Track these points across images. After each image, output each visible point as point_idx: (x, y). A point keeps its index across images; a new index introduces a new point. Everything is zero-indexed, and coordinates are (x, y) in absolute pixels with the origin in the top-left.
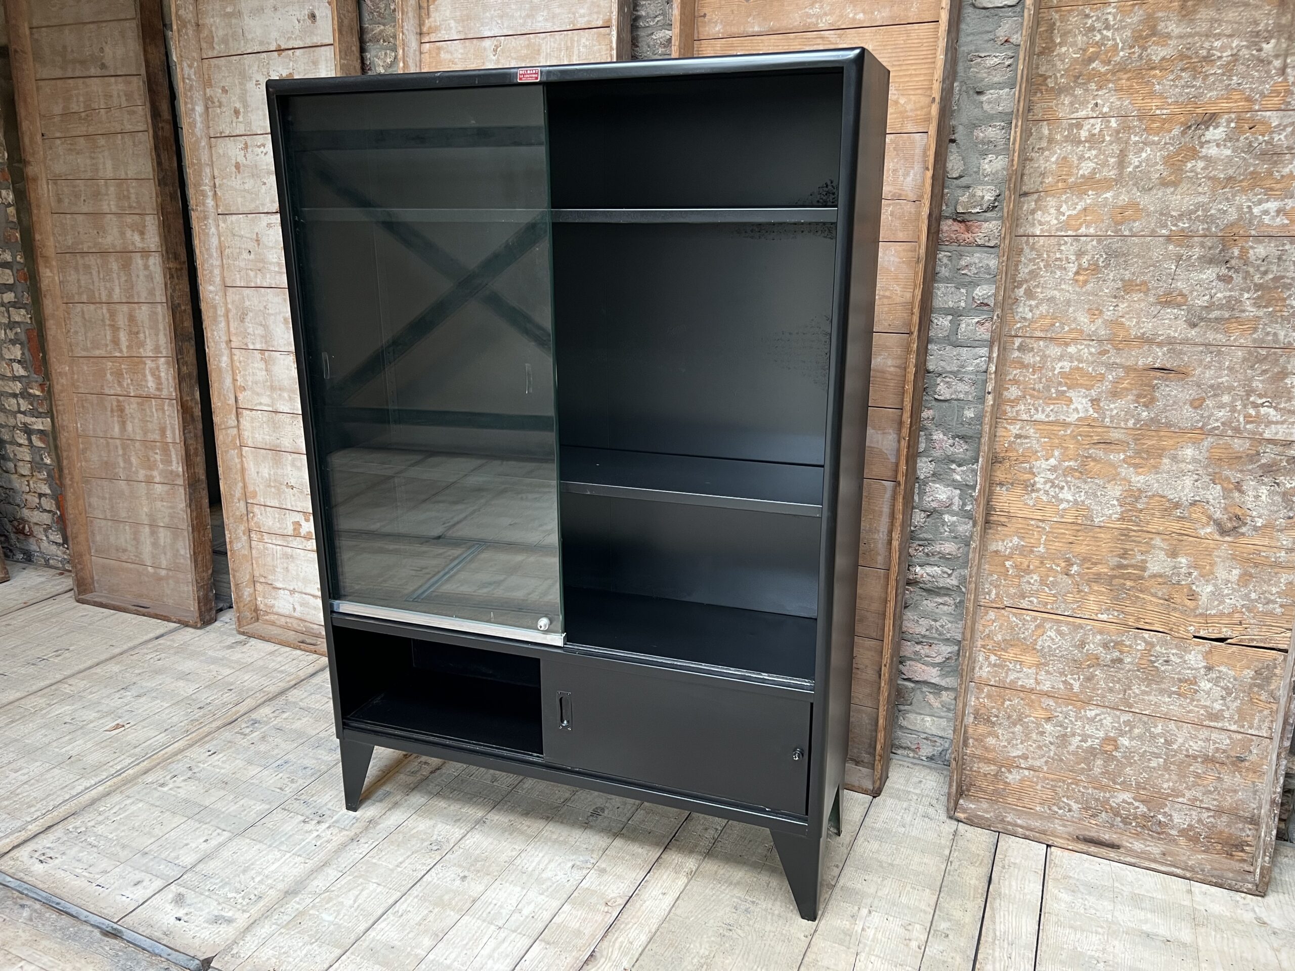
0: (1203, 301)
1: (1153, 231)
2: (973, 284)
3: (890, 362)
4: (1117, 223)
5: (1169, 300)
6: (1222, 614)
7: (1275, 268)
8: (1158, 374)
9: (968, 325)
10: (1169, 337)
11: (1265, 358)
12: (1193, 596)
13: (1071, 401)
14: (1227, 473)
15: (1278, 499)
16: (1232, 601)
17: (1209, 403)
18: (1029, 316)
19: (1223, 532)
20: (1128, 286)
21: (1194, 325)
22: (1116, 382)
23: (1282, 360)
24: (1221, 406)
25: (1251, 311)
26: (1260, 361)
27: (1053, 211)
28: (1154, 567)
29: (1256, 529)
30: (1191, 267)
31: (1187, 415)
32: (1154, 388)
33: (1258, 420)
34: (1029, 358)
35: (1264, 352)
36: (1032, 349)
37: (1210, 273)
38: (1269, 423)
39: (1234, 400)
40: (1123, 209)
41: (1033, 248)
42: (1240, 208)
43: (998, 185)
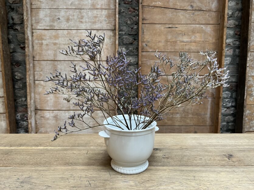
43: (233, 10)
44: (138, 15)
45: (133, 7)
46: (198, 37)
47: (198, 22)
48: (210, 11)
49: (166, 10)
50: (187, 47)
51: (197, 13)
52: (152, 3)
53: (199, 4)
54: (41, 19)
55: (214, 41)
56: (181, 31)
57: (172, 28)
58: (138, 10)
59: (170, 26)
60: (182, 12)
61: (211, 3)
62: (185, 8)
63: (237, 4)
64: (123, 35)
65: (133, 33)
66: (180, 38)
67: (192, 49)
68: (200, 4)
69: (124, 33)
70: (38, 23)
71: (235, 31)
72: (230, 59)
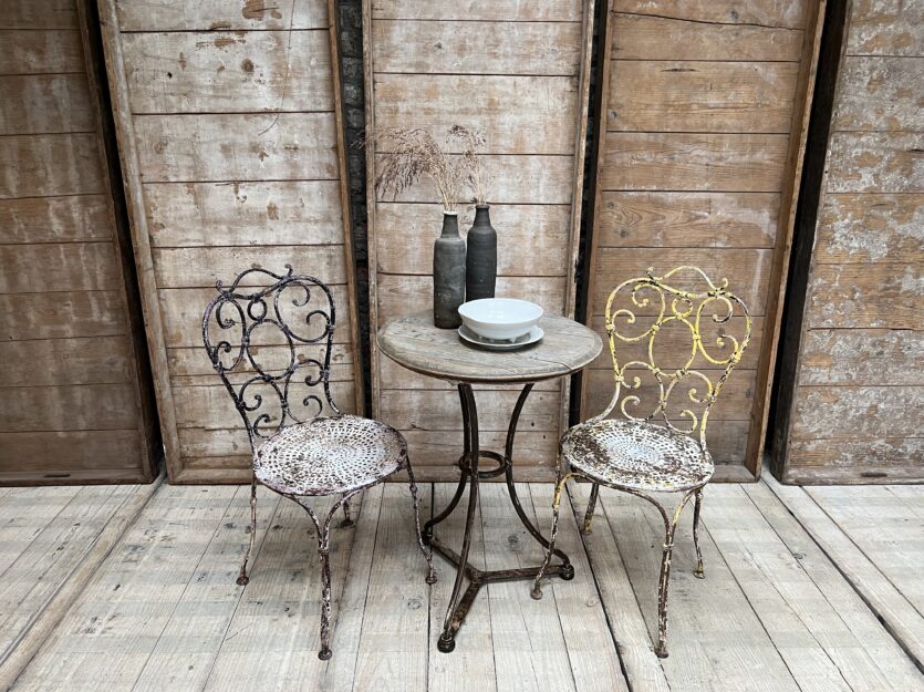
3: (767, 157)
4: (896, 47)
13: (861, 176)
20: (901, 93)
22: (891, 160)
27: (857, 37)
40: (901, 36)
46: (744, 95)
47: (748, 55)
48: (779, 25)
49: (670, 25)
50: (715, 121)
51: (745, 32)
55: (783, 104)
56: (702, 78)
57: (679, 70)
59: (677, 65)
60: (711, 28)
62: (718, 19)
66: (700, 98)
67: (726, 125)
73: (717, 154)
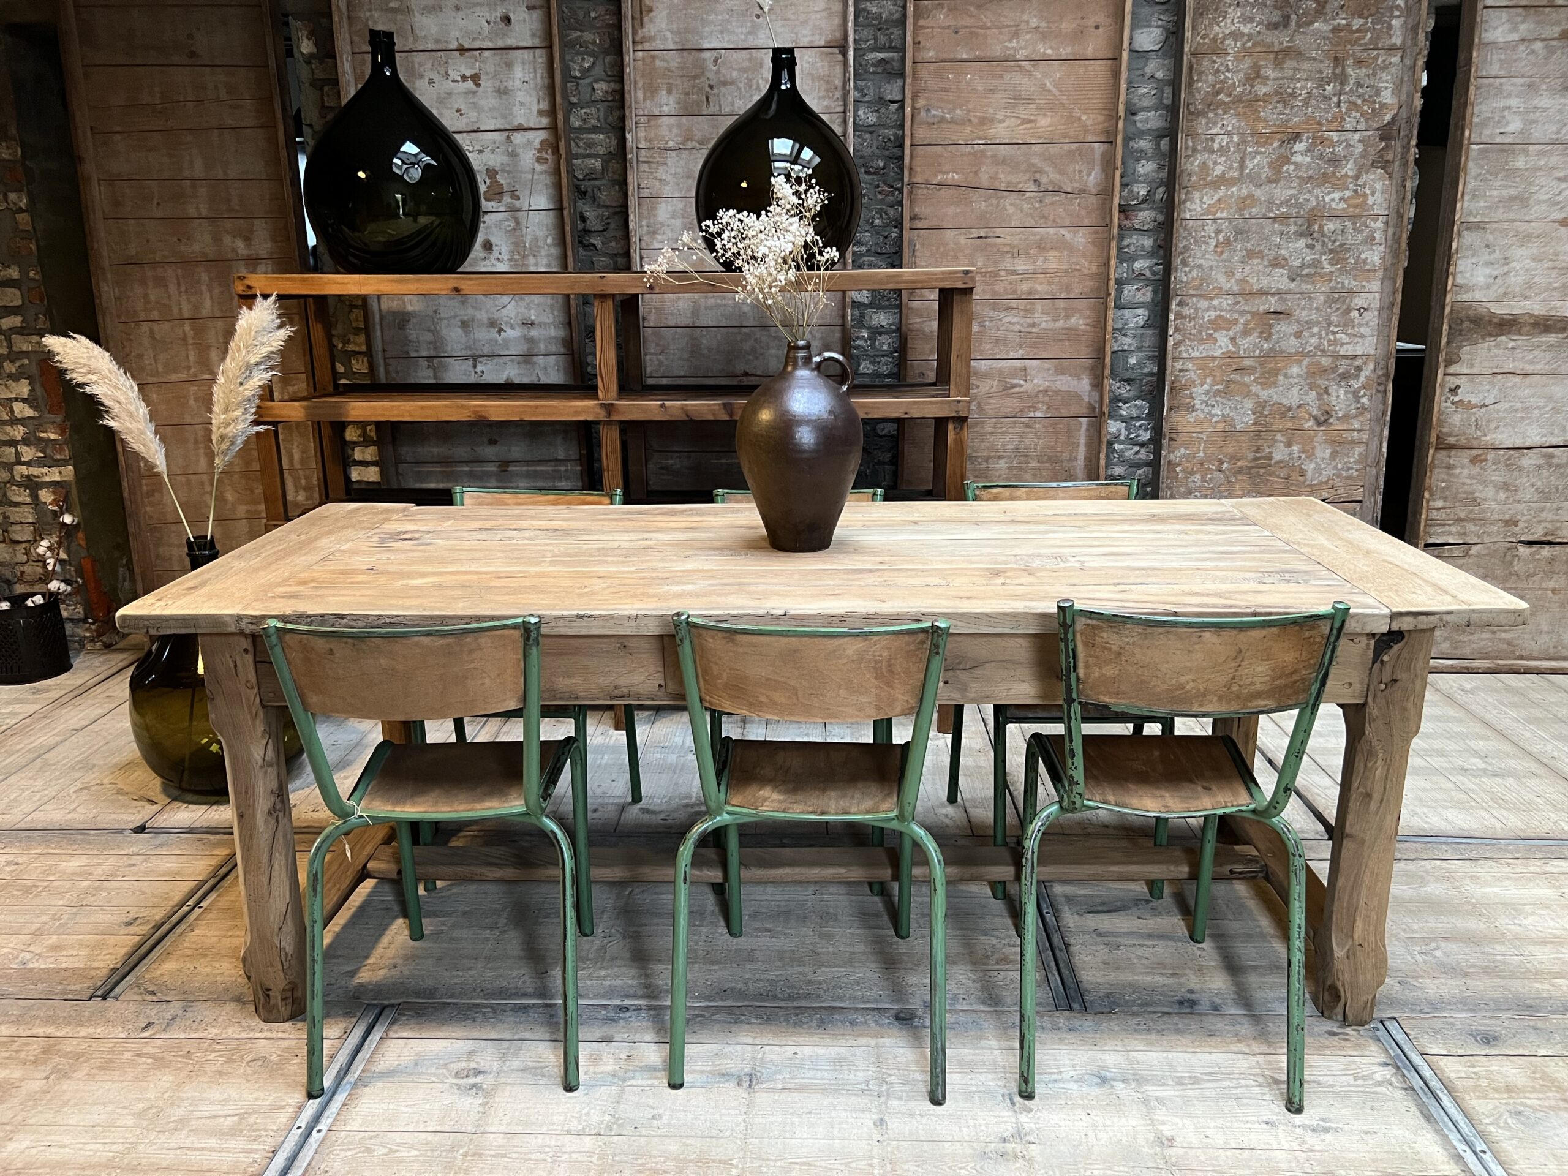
0: (1297, 263)
1: (1264, 215)
2: (1132, 259)
3: (1081, 322)
4: (1241, 210)
5: (1277, 263)
6: (1321, 483)
7: (1340, 238)
8: (1273, 316)
9: (1129, 291)
10: (1278, 289)
11: (1338, 299)
12: (1302, 473)
13: (1216, 340)
14: (1319, 382)
15: (1350, 396)
16: (1328, 472)
17: (1305, 334)
18: (1185, 279)
19: (1319, 424)
20: (1251, 255)
21: (1293, 280)
22: (1247, 323)
23: (1348, 300)
24: (1313, 335)
25: (1328, 268)
26: (1336, 301)
27: (1198, 201)
28: (1277, 457)
29: (1338, 419)
30: (1289, 239)
31: (1292, 345)
32: (1271, 326)
33: (1335, 343)
34: (1186, 311)
35: (1336, 296)
36: (1188, 304)
37: (1301, 243)
38: (1342, 344)
39: (1320, 331)
40: (1245, 199)
41: (1185, 229)
42: (1317, 198)
43: (1149, 183)
44: (901, 203)
45: (890, 182)
46: (1053, 261)
47: (1054, 221)
48: (1083, 192)
49: (973, 195)
50: (1025, 287)
51: (1049, 199)
52: (936, 176)
53: (1054, 176)
54: (662, 224)
55: (1094, 268)
56: (1009, 245)
57: (986, 237)
58: (901, 191)
59: (982, 233)
60: (1014, 196)
61: (1085, 173)
62: (1019, 187)
63: (1161, 167)
64: (863, 255)
65: (887, 249)
66: (1007, 265)
67: (1036, 291)
68: (1058, 176)
69: (864, 249)
70: (654, 233)
71: (1155, 241)
72: (1146, 313)
73: (1029, 321)
